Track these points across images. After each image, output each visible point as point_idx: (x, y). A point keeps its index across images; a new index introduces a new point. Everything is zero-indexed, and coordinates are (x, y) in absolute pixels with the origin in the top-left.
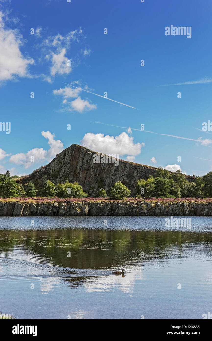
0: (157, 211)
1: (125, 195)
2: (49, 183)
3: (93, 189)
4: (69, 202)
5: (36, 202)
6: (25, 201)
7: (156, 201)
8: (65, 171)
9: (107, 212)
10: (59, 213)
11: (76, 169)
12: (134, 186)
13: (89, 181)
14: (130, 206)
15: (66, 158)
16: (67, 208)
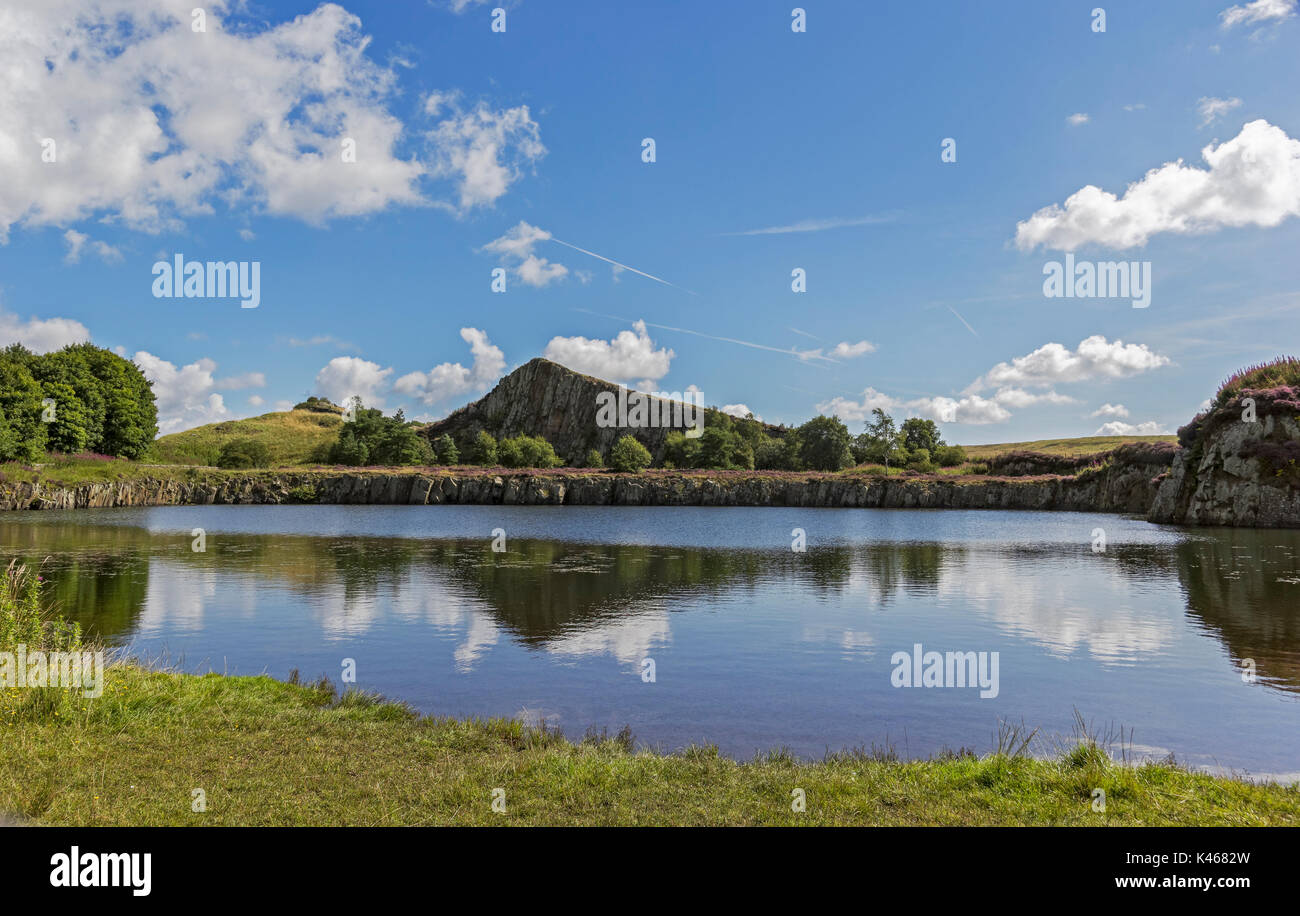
0: (707, 497)
1: (641, 464)
2: (485, 437)
3: (574, 449)
4: (526, 476)
5: (458, 475)
6: (434, 474)
7: (705, 477)
8: (517, 412)
9: (603, 497)
10: (505, 499)
11: (541, 409)
12: (659, 445)
13: (566, 434)
14: (650, 485)
15: (520, 384)
16: (520, 489)
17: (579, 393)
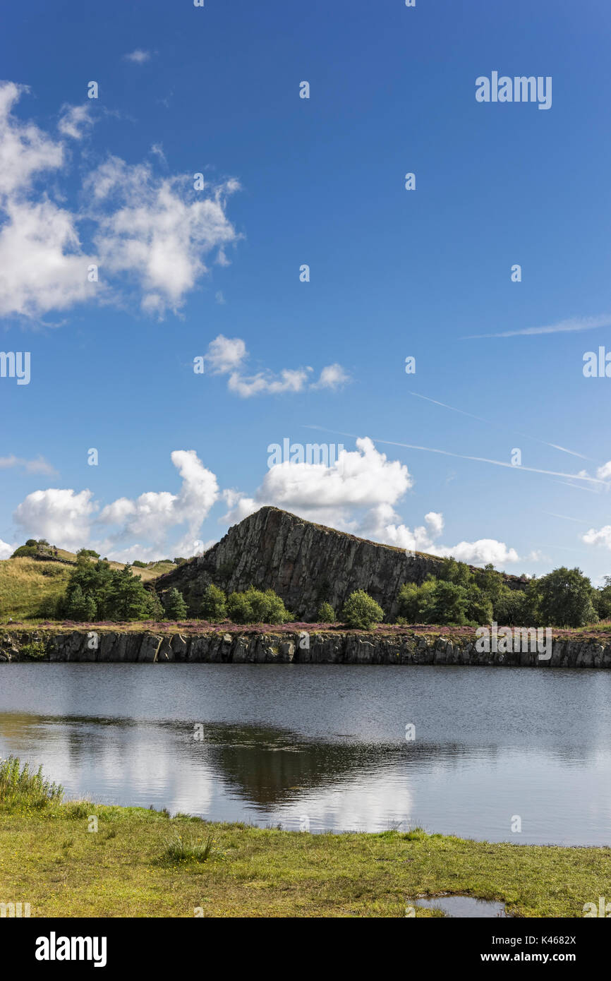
0: (439, 655)
1: (372, 620)
2: (214, 590)
3: (306, 602)
4: (255, 633)
5: (187, 632)
6: (163, 630)
7: (437, 634)
8: (247, 562)
9: (334, 656)
10: (234, 657)
11: (271, 560)
12: (394, 597)
13: (297, 585)
14: (381, 644)
15: (249, 534)
16: (250, 646)
17: (311, 543)
